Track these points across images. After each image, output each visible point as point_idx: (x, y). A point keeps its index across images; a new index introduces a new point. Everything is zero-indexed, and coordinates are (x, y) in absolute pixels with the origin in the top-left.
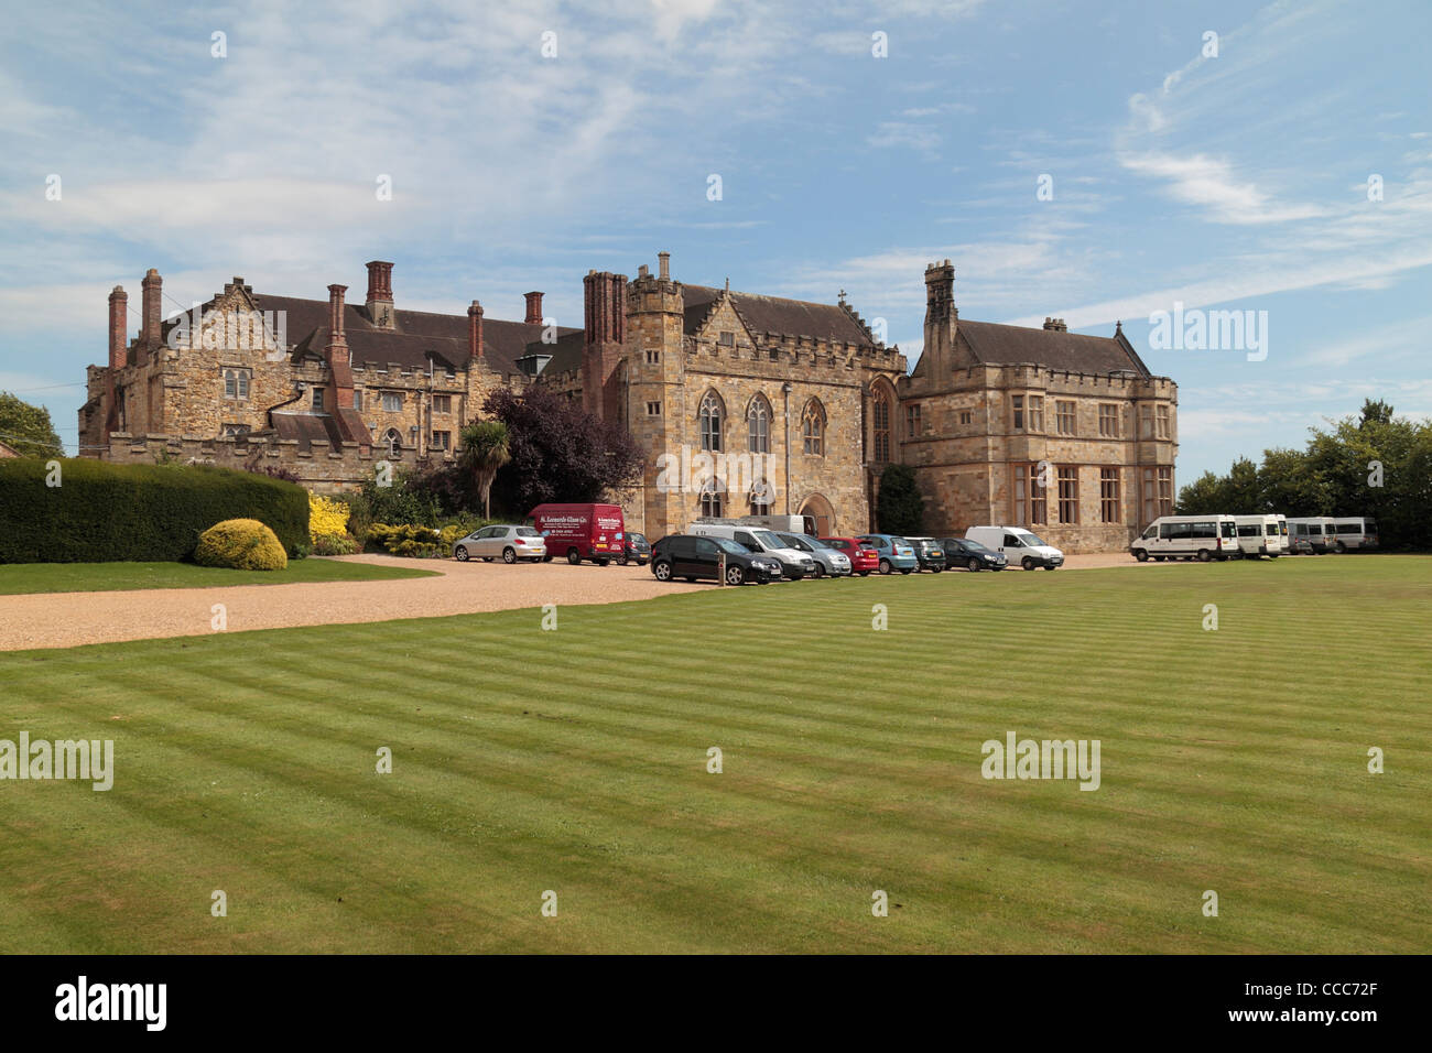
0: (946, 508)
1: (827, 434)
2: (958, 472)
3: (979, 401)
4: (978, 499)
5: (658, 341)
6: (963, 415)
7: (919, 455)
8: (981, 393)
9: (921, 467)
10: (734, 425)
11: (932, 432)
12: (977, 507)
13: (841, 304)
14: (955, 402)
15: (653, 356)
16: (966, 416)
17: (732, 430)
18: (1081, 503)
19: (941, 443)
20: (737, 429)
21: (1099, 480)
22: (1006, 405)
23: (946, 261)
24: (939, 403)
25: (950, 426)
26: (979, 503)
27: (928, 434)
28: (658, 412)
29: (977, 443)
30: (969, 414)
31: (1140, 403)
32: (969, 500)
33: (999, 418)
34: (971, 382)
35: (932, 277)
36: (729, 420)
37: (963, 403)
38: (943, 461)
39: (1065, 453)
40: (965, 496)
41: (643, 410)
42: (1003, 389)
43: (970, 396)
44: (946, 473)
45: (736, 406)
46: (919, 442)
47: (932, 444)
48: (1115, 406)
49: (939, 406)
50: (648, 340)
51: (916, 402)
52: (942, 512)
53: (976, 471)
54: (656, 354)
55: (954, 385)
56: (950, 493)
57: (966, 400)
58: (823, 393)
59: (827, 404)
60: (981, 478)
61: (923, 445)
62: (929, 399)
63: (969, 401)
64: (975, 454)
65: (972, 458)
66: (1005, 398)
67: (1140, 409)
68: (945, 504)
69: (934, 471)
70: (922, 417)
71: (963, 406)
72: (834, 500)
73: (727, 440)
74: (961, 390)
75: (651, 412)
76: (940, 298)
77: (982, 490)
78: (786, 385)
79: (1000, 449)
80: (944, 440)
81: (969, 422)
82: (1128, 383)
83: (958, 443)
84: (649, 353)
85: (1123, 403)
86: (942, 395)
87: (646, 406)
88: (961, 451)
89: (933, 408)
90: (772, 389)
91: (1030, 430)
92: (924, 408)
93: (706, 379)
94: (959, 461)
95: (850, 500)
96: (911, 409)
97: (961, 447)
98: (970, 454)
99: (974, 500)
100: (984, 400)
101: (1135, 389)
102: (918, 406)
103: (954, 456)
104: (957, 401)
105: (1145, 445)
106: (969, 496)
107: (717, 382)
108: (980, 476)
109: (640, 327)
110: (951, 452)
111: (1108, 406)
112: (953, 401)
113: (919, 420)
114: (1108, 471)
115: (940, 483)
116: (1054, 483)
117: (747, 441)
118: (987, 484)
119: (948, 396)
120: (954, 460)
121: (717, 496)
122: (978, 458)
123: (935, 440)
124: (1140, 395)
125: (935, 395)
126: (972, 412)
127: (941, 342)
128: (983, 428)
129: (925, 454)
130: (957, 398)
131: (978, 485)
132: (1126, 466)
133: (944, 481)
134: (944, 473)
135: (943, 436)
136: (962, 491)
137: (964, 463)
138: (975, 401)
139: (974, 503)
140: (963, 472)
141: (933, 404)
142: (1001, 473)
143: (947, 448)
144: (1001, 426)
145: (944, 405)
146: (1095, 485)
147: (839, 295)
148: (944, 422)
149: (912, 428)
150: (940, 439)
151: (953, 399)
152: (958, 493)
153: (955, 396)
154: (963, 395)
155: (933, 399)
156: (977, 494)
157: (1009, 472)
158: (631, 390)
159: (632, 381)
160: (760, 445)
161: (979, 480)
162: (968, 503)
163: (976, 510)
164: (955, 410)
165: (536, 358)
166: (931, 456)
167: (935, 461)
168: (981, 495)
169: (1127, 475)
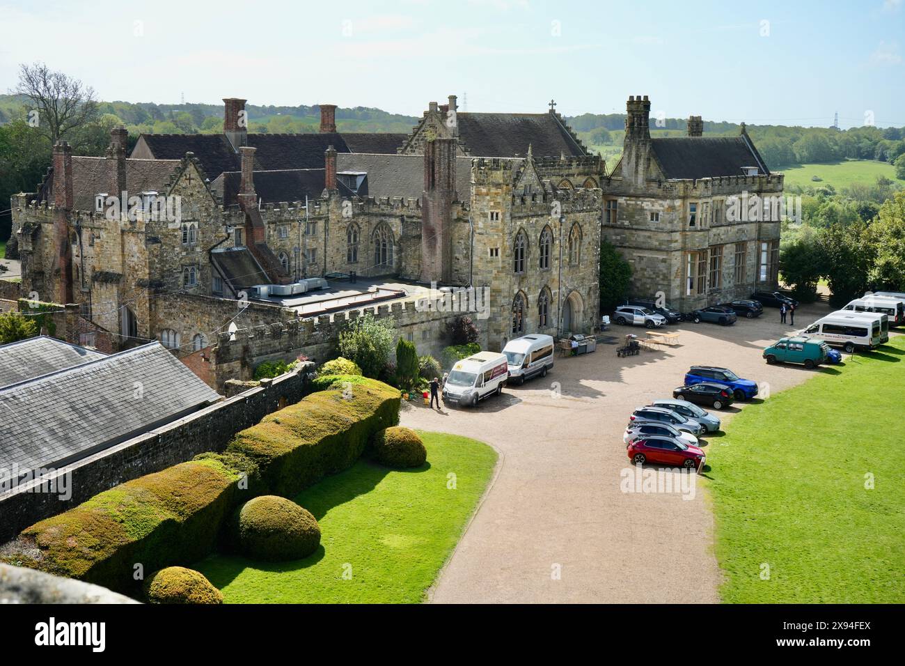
0: (635, 279)
1: (582, 248)
2: (646, 255)
3: (667, 206)
4: (661, 277)
5: (499, 205)
6: (652, 215)
7: (614, 237)
8: (668, 201)
9: (618, 247)
10: (533, 252)
11: (627, 223)
12: (661, 282)
14: (647, 204)
15: (495, 215)
16: (655, 216)
17: (531, 256)
18: (722, 271)
19: (634, 232)
20: (533, 255)
21: (734, 253)
22: (685, 209)
23: (646, 97)
24: (633, 202)
25: (641, 221)
26: (663, 279)
27: (623, 223)
28: (497, 255)
29: (664, 237)
30: (657, 215)
32: (654, 276)
33: (680, 219)
34: (659, 192)
35: (634, 107)
36: (530, 249)
37: (653, 206)
38: (634, 244)
39: (716, 237)
40: (651, 273)
41: (486, 253)
42: (684, 198)
43: (660, 202)
44: (636, 254)
45: (533, 238)
46: (613, 227)
47: (626, 231)
49: (632, 204)
50: (492, 204)
51: (615, 198)
52: (631, 282)
53: (661, 256)
54: (497, 214)
55: (647, 192)
56: (638, 269)
57: (654, 203)
58: (581, 218)
59: (582, 226)
60: (665, 262)
61: (617, 231)
62: (624, 198)
63: (658, 206)
64: (660, 244)
65: (658, 247)
66: (684, 203)
68: (634, 276)
69: (626, 251)
70: (618, 210)
71: (653, 208)
72: (584, 294)
73: (528, 264)
74: (653, 196)
75: (492, 255)
77: (665, 271)
78: (561, 217)
79: (679, 241)
80: (636, 230)
81: (657, 220)
83: (647, 234)
84: (492, 214)
86: (637, 197)
87: (489, 251)
88: (649, 240)
89: (628, 205)
91: (700, 228)
92: (620, 204)
93: (519, 222)
94: (647, 245)
95: (592, 292)
96: (609, 202)
97: (650, 237)
98: (657, 243)
99: (659, 277)
101: (761, 184)
102: (616, 201)
103: (643, 242)
104: (649, 203)
105: (764, 225)
106: (654, 273)
107: (524, 222)
108: (664, 261)
109: (487, 194)
110: (641, 239)
112: (644, 203)
113: (616, 211)
114: (740, 245)
115: (630, 261)
116: (709, 261)
117: (538, 262)
118: (669, 267)
119: (641, 199)
120: (644, 246)
121: (521, 304)
122: (663, 247)
123: (628, 229)
124: (764, 189)
125: (630, 196)
126: (661, 213)
127: (638, 157)
128: (669, 227)
129: (619, 238)
130: (648, 201)
131: (662, 266)
132: (750, 240)
133: (634, 260)
134: (634, 254)
135: (635, 227)
136: (648, 269)
137: (651, 249)
138: (663, 206)
139: (658, 279)
140: (650, 256)
141: (628, 202)
142: (679, 258)
143: (638, 236)
144: (681, 224)
145: (637, 205)
146: (732, 258)
147: (550, 104)
148: (637, 217)
149: (609, 216)
150: (633, 229)
151: (645, 201)
152: (646, 270)
153: (646, 199)
154: (653, 200)
155: (628, 198)
156: (661, 273)
157: (684, 257)
158: (476, 237)
159: (478, 231)
160: (544, 262)
161: (663, 264)
162: (652, 278)
163: (660, 284)
164: (646, 210)
165: (356, 176)
166: (624, 240)
167: (627, 244)
168: (664, 275)
169: (751, 246)
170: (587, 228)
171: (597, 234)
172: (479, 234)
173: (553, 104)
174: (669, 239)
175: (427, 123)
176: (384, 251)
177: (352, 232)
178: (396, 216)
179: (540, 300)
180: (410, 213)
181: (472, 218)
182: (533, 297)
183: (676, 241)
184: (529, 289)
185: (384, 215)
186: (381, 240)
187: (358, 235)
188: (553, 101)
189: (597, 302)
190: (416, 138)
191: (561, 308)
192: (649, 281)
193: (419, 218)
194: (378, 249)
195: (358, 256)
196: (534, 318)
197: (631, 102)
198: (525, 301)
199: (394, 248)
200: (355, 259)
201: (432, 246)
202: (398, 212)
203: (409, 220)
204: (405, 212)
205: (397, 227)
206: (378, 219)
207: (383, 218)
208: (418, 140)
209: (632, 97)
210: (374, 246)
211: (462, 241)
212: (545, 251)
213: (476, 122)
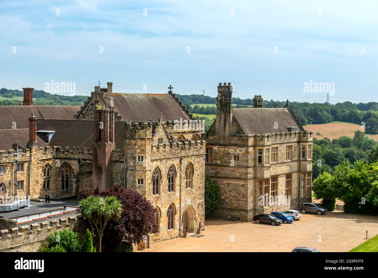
0: (225, 198)
1: (193, 178)
2: (232, 182)
3: (244, 152)
4: (242, 196)
5: (143, 151)
6: (235, 157)
7: (211, 171)
8: (245, 148)
9: (212, 177)
10: (164, 181)
11: (219, 162)
12: (241, 199)
13: (170, 92)
14: (231, 150)
15: (141, 158)
16: (237, 158)
17: (163, 184)
18: (279, 192)
19: (224, 168)
20: (164, 183)
21: (285, 180)
22: (255, 153)
23: (229, 84)
24: (223, 149)
25: (228, 161)
26: (243, 197)
27: (217, 162)
28: (142, 183)
29: (243, 170)
30: (238, 157)
31: (301, 144)
32: (237, 195)
33: (252, 159)
34: (239, 142)
35: (221, 90)
36: (162, 179)
37: (235, 151)
38: (224, 175)
39: (274, 171)
40: (235, 193)
41: (135, 182)
42: (254, 146)
43: (240, 149)
44: (225, 182)
45: (164, 172)
47: (219, 167)
48: (292, 146)
49: (222, 150)
50: (139, 151)
51: (211, 147)
52: (223, 200)
53: (241, 183)
54: (142, 157)
55: (231, 142)
56: (227, 191)
57: (236, 150)
58: (192, 160)
59: (194, 164)
61: (213, 167)
62: (217, 146)
63: (239, 151)
64: (240, 175)
65: (239, 177)
66: (255, 150)
67: (301, 146)
68: (224, 196)
69: (219, 180)
70: (213, 154)
71: (236, 152)
72: (195, 207)
73: (161, 189)
74: (235, 145)
75: (139, 183)
76: (226, 100)
77: (244, 192)
78: (181, 159)
79: (252, 173)
80: (225, 166)
81: (238, 160)
82: (297, 135)
84: (139, 157)
85: (294, 144)
86: (225, 145)
87: (137, 180)
88: (233, 173)
89: (219, 151)
90: (176, 162)
91: (265, 165)
92: (215, 150)
93: (155, 163)
94: (232, 176)
95: (200, 206)
97: (234, 171)
99: (240, 196)
100: (247, 152)
101: (300, 137)
102: (212, 148)
103: (230, 174)
104: (233, 150)
105: (302, 163)
106: (237, 193)
107: (158, 163)
108: (243, 186)
109: (135, 145)
110: (228, 172)
111: (289, 146)
113: (211, 155)
114: (289, 176)
115: (222, 186)
116: (270, 186)
117: (167, 187)
118: (247, 189)
119: (228, 147)
120: (230, 176)
121: (157, 214)
122: (243, 177)
123: (220, 166)
124: (301, 140)
125: (221, 145)
126: (241, 156)
127: (225, 121)
128: (246, 164)
129: (214, 171)
130: (233, 148)
131: (242, 190)
132: (294, 172)
133: (224, 185)
134: (224, 182)
135: (224, 164)
136: (233, 191)
137: (234, 178)
138: (242, 151)
139: (239, 197)
140: (234, 182)
141: (220, 149)
142: (252, 184)
143: (227, 170)
144: (253, 163)
145: (225, 150)
146: (283, 183)
147: (169, 88)
148: (226, 158)
149: (208, 158)
150: (223, 166)
151: (230, 148)
152: (231, 191)
153: (231, 147)
154: (236, 147)
155: (219, 147)
156: (241, 193)
157: (255, 183)
158: (129, 172)
159: (130, 168)
160: (171, 188)
161: (243, 187)
162: (236, 197)
163: (241, 201)
164: (231, 154)
165: (48, 133)
166: (218, 173)
167: (219, 175)
168: (243, 194)
169: (295, 176)
170: (196, 166)
171: (203, 169)
172: (131, 170)
173: (171, 88)
174: (246, 172)
175: (93, 99)
176: (67, 182)
177: (47, 169)
178: (75, 159)
179: (168, 212)
180: (84, 157)
181: (126, 160)
182: (164, 210)
183: (250, 173)
184: (162, 204)
185: (67, 159)
186: (65, 174)
187: (50, 171)
188: (170, 86)
189: (203, 212)
190: (86, 109)
191: (182, 217)
192: (234, 198)
193: (90, 160)
194: (63, 181)
195: (50, 185)
196: (165, 223)
197: (220, 87)
198: (159, 212)
199: (74, 180)
200: (48, 187)
201: (99, 178)
202: (76, 157)
203: (84, 162)
204: (81, 156)
205: (75, 166)
206: (63, 161)
207: (67, 161)
208: (87, 110)
209: (220, 84)
210: (60, 178)
211: (119, 175)
212: (171, 180)
213: (124, 99)
